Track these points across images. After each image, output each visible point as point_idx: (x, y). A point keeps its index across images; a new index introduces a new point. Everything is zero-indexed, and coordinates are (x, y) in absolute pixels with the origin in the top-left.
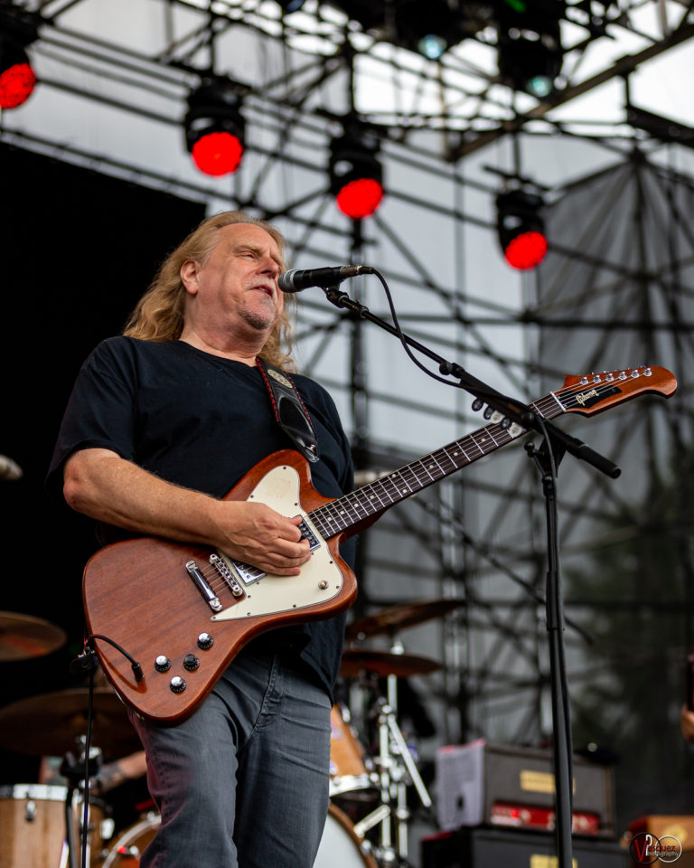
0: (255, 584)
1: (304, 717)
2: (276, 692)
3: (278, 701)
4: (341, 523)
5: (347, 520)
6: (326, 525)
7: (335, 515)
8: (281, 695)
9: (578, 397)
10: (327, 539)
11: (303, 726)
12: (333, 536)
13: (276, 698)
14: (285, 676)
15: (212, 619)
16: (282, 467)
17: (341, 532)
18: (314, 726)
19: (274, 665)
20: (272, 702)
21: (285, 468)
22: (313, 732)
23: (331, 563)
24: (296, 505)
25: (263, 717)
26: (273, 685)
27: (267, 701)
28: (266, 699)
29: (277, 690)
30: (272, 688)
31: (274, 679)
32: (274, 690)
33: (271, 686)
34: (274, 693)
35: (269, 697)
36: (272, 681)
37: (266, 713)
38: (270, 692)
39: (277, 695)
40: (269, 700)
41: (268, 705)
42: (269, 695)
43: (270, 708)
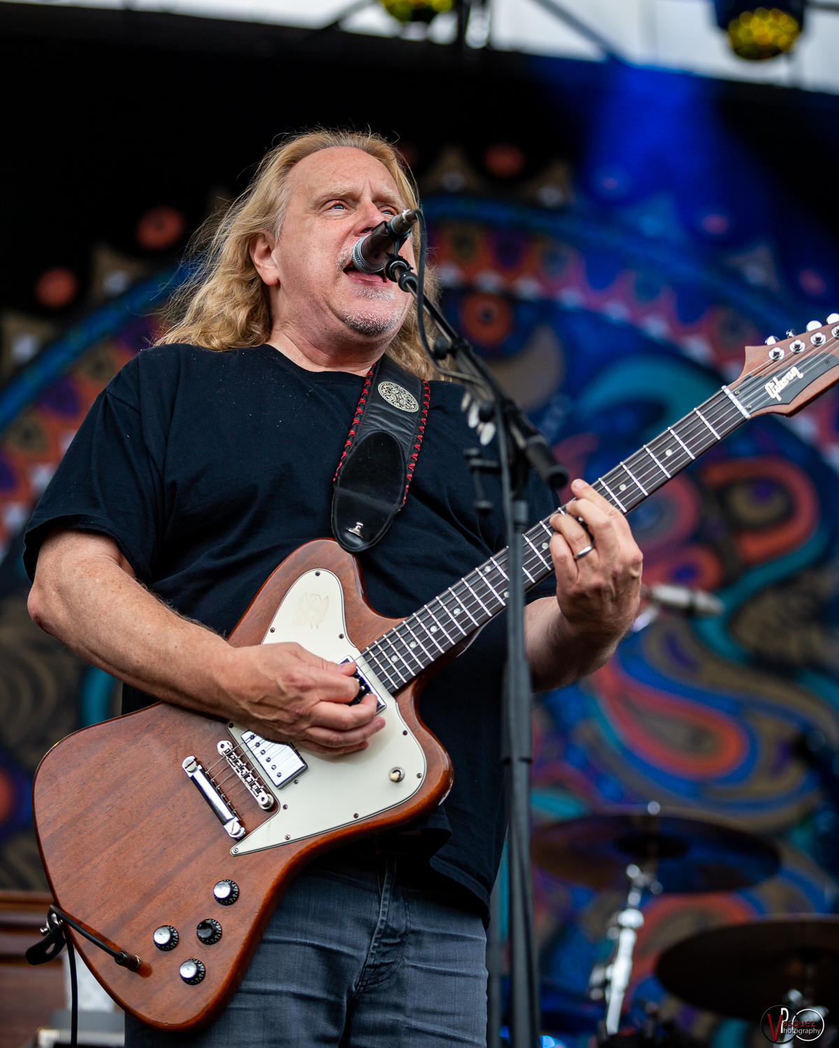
0: (293, 784)
1: (446, 960)
2: (392, 929)
3: (398, 940)
4: (413, 664)
5: (422, 657)
6: (390, 670)
7: (402, 650)
8: (403, 930)
9: (768, 386)
10: (395, 694)
11: (445, 974)
12: (403, 687)
13: (394, 937)
14: (405, 900)
15: (232, 851)
16: (313, 573)
17: (414, 678)
18: (463, 971)
19: (385, 886)
20: (386, 945)
21: (318, 574)
22: (462, 981)
23: (405, 733)
24: (341, 637)
25: (372, 970)
26: (385, 919)
27: (376, 945)
28: (375, 942)
29: (394, 925)
30: (384, 924)
31: (386, 910)
32: (387, 926)
33: (382, 921)
34: (389, 931)
35: (380, 938)
36: (384, 913)
37: (375, 963)
38: (380, 930)
39: (393, 933)
40: (380, 942)
41: (378, 950)
42: (380, 936)
43: (384, 954)
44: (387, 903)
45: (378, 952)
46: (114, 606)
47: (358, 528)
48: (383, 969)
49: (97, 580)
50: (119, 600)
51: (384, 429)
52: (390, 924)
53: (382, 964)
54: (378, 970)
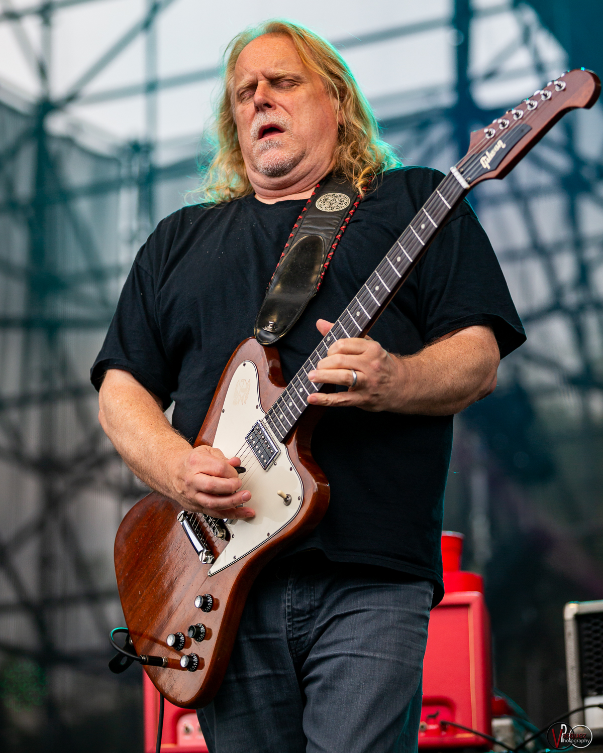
2: (298, 610)
3: (307, 616)
4: (291, 418)
5: (295, 412)
7: (285, 409)
10: (285, 442)
13: (303, 615)
15: (208, 573)
17: (293, 428)
20: (298, 622)
21: (244, 366)
23: (291, 469)
24: (257, 407)
25: (295, 641)
26: (290, 604)
27: (290, 624)
28: (288, 622)
29: (299, 607)
30: (290, 607)
31: (290, 597)
32: (293, 609)
33: (288, 606)
34: (295, 612)
35: (293, 618)
36: (288, 600)
37: (294, 636)
38: (289, 613)
39: (301, 613)
40: (293, 621)
41: (294, 627)
42: (291, 617)
43: (300, 629)
44: (290, 592)
45: (295, 628)
46: (125, 419)
47: (271, 326)
48: (303, 639)
49: (118, 401)
50: (128, 415)
51: (313, 233)
52: (295, 607)
53: (300, 636)
54: (300, 640)
